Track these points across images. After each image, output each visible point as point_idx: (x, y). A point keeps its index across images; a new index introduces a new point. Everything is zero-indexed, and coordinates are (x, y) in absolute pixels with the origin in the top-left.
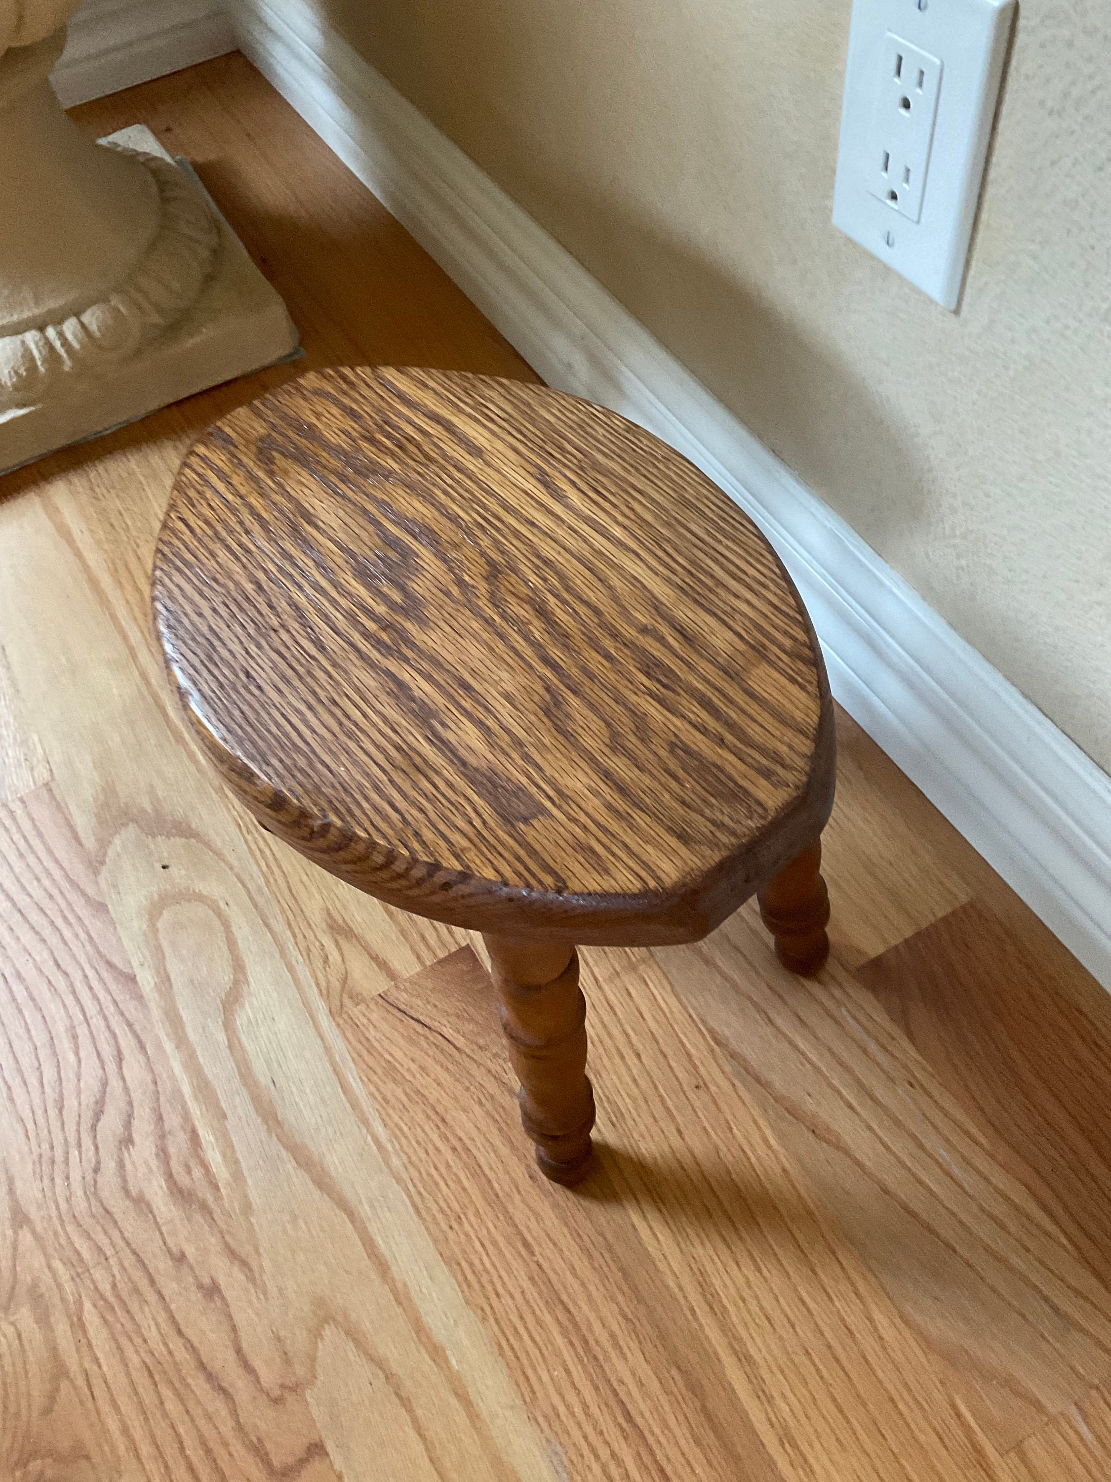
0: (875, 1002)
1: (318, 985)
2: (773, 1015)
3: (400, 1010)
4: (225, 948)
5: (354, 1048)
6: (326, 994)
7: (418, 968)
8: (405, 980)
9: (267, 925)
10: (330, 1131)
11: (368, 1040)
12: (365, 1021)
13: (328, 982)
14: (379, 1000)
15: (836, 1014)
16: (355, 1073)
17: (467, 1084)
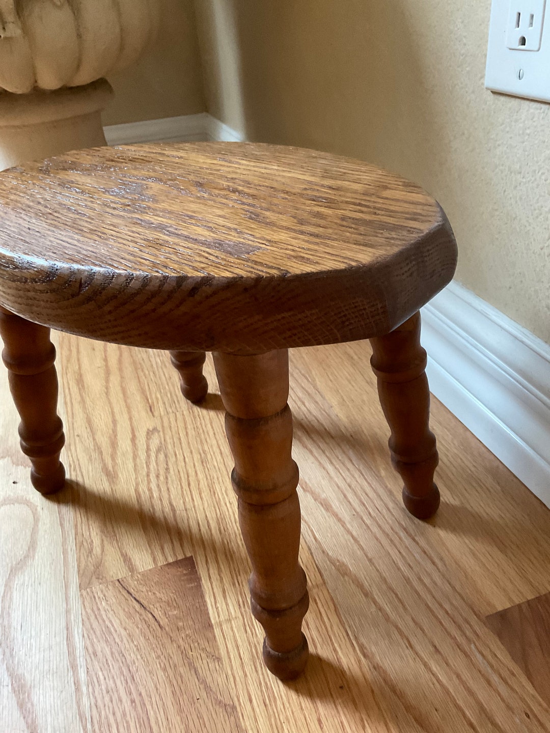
0: (499, 643)
1: (79, 566)
2: (414, 641)
3: (128, 592)
4: (29, 534)
5: (86, 612)
6: (81, 574)
7: (151, 566)
8: (139, 573)
9: (62, 525)
10: (46, 667)
11: (99, 609)
12: (102, 596)
13: (87, 566)
14: (117, 583)
15: (467, 648)
16: (80, 631)
17: (159, 653)
